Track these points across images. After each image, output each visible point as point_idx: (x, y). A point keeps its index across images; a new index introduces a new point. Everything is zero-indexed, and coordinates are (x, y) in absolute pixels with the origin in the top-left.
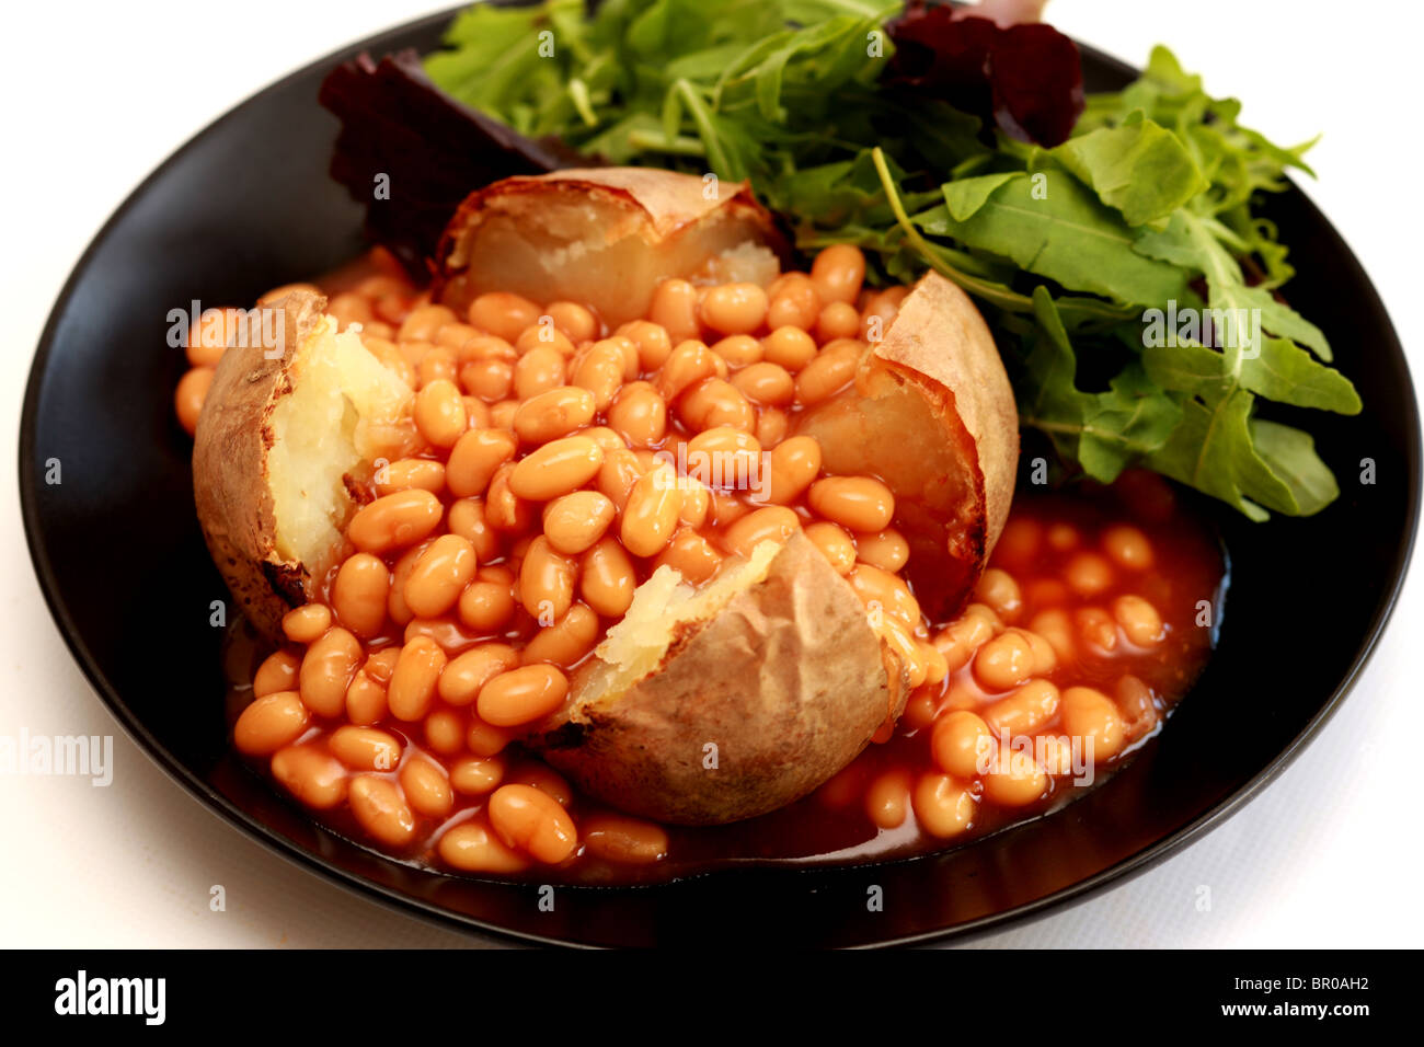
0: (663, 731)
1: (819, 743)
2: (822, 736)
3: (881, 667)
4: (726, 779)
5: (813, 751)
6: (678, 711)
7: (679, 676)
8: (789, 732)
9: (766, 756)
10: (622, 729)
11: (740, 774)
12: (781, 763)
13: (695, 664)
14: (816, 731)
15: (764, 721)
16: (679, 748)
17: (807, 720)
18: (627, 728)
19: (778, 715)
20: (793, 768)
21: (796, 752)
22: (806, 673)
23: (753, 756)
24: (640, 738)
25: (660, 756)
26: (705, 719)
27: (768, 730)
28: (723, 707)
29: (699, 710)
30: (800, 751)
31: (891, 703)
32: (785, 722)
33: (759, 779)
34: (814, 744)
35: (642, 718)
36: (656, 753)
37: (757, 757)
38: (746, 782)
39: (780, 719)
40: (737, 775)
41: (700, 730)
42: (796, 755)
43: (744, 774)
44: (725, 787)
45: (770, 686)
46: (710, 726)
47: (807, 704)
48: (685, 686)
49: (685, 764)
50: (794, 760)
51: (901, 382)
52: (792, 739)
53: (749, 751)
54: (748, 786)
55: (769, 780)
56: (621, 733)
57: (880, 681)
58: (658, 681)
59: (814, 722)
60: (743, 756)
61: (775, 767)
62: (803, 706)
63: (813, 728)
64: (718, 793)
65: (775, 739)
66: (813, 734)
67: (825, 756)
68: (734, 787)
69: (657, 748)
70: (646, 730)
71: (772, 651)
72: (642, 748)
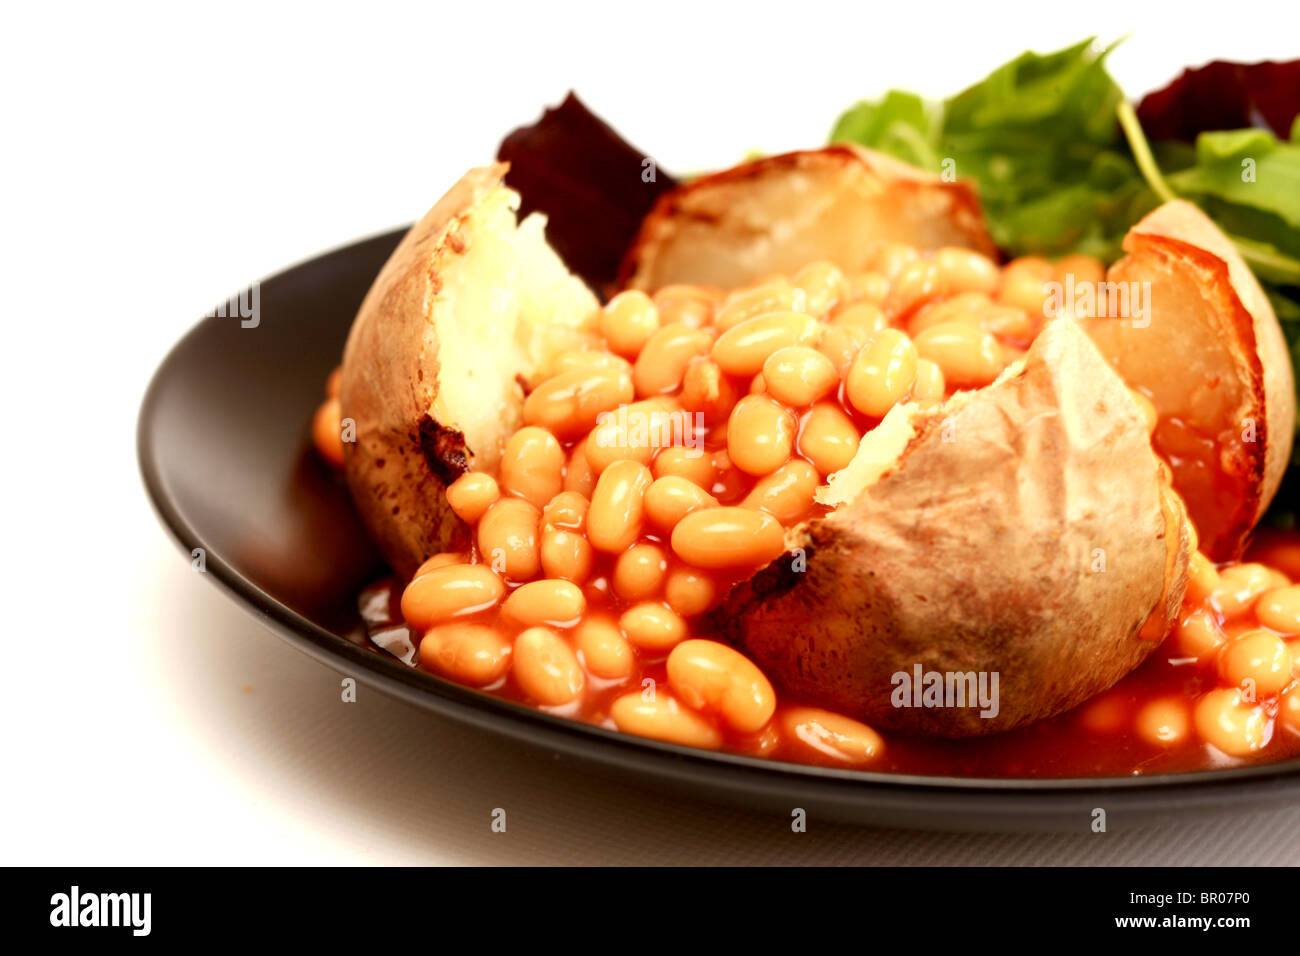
0: (898, 553)
1: (1084, 592)
2: (1089, 580)
3: (1157, 508)
4: (972, 624)
5: (1077, 600)
6: (918, 523)
7: (919, 475)
8: (1050, 562)
9: (1022, 593)
10: (849, 546)
11: (990, 617)
12: (1039, 609)
13: (939, 458)
14: (1082, 571)
15: (1021, 540)
16: (918, 574)
17: (1072, 550)
18: (856, 545)
19: (1037, 535)
20: (1052, 620)
21: (1057, 595)
22: (1072, 478)
23: (1006, 590)
24: (869, 561)
25: (894, 587)
26: (950, 536)
27: (1026, 553)
28: (973, 518)
29: (943, 524)
30: (1062, 596)
31: (1168, 570)
32: (1047, 544)
33: (1012, 629)
34: (1079, 588)
35: (875, 533)
36: (889, 583)
37: (1011, 592)
38: (997, 631)
39: (1040, 540)
40: (986, 620)
41: (943, 551)
42: (1056, 601)
43: (996, 617)
44: (972, 638)
45: (1029, 490)
46: (955, 543)
47: (1072, 525)
48: (928, 490)
49: (922, 599)
50: (1056, 606)
51: (1164, 259)
52: (1054, 574)
53: (1002, 582)
54: (999, 639)
55: (1024, 635)
56: (847, 552)
57: (1157, 528)
58: (894, 483)
59: (1079, 555)
60: (995, 589)
61: (1031, 612)
62: (1067, 525)
63: (1078, 564)
64: (960, 647)
65: (1035, 569)
66: (1077, 573)
67: (1091, 617)
68: (982, 638)
69: (889, 575)
70: (878, 549)
71: (1032, 445)
72: (872, 574)
